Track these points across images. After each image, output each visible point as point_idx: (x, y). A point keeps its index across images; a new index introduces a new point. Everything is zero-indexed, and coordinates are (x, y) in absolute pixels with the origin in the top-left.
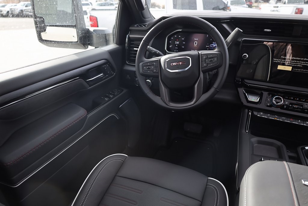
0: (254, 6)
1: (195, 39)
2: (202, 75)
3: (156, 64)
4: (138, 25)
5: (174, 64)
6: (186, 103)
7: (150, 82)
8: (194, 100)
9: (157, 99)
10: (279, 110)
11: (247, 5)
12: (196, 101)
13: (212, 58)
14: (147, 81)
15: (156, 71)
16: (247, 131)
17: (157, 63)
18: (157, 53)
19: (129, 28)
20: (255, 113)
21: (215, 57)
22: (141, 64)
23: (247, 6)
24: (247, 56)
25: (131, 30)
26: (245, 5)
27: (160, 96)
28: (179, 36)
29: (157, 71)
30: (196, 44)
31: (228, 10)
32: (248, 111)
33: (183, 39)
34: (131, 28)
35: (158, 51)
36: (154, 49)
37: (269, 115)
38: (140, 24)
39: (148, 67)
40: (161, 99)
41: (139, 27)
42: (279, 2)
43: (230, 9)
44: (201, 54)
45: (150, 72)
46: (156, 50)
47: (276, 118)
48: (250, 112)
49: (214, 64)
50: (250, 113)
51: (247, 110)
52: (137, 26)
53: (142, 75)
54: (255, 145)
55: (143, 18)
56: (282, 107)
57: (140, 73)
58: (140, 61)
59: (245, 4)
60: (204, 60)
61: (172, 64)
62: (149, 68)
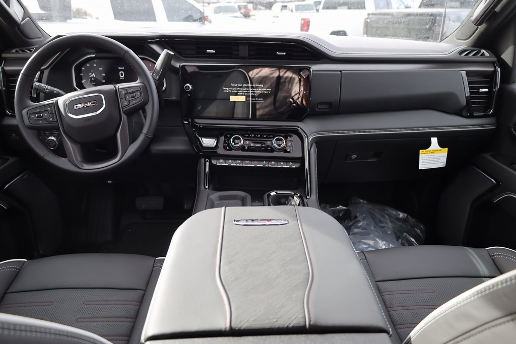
0: (252, 15)
1: (120, 68)
2: (124, 117)
3: (51, 110)
4: (17, 49)
5: (80, 106)
6: (108, 162)
7: (55, 139)
8: (119, 155)
9: (63, 163)
10: (240, 153)
11: (241, 13)
12: (122, 154)
13: (134, 92)
14: (50, 138)
15: (53, 119)
16: (207, 187)
17: (53, 107)
18: (55, 92)
19: (1, 56)
20: (214, 162)
21: (137, 91)
22: (25, 111)
23: (242, 15)
24: (191, 87)
25: (5, 59)
26: (238, 14)
27: (66, 157)
28: (95, 65)
29: (55, 120)
30: (122, 75)
31: (206, 22)
32: (205, 160)
33: (101, 69)
34: (4, 55)
35: (56, 89)
36: (49, 87)
37: (230, 161)
38: (22, 48)
39: (38, 115)
40: (69, 161)
41: (21, 53)
42: (284, 9)
43: (209, 20)
44: (119, 89)
45: (43, 123)
46: (52, 88)
47: (238, 163)
48: (207, 161)
49: (137, 101)
50: (208, 164)
51: (203, 160)
52: (17, 51)
53: (30, 128)
54: (216, 203)
55: (26, 39)
56: (242, 148)
57: (26, 125)
58: (22, 106)
59: (237, 12)
60: (123, 97)
61: (77, 107)
62: (39, 117)
